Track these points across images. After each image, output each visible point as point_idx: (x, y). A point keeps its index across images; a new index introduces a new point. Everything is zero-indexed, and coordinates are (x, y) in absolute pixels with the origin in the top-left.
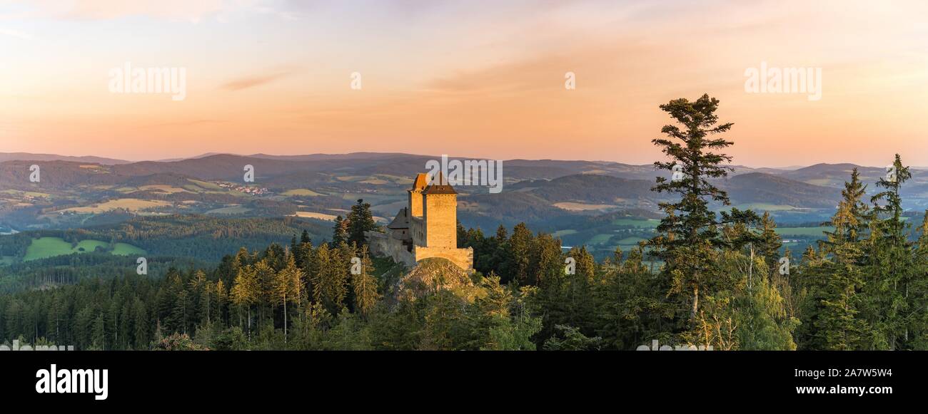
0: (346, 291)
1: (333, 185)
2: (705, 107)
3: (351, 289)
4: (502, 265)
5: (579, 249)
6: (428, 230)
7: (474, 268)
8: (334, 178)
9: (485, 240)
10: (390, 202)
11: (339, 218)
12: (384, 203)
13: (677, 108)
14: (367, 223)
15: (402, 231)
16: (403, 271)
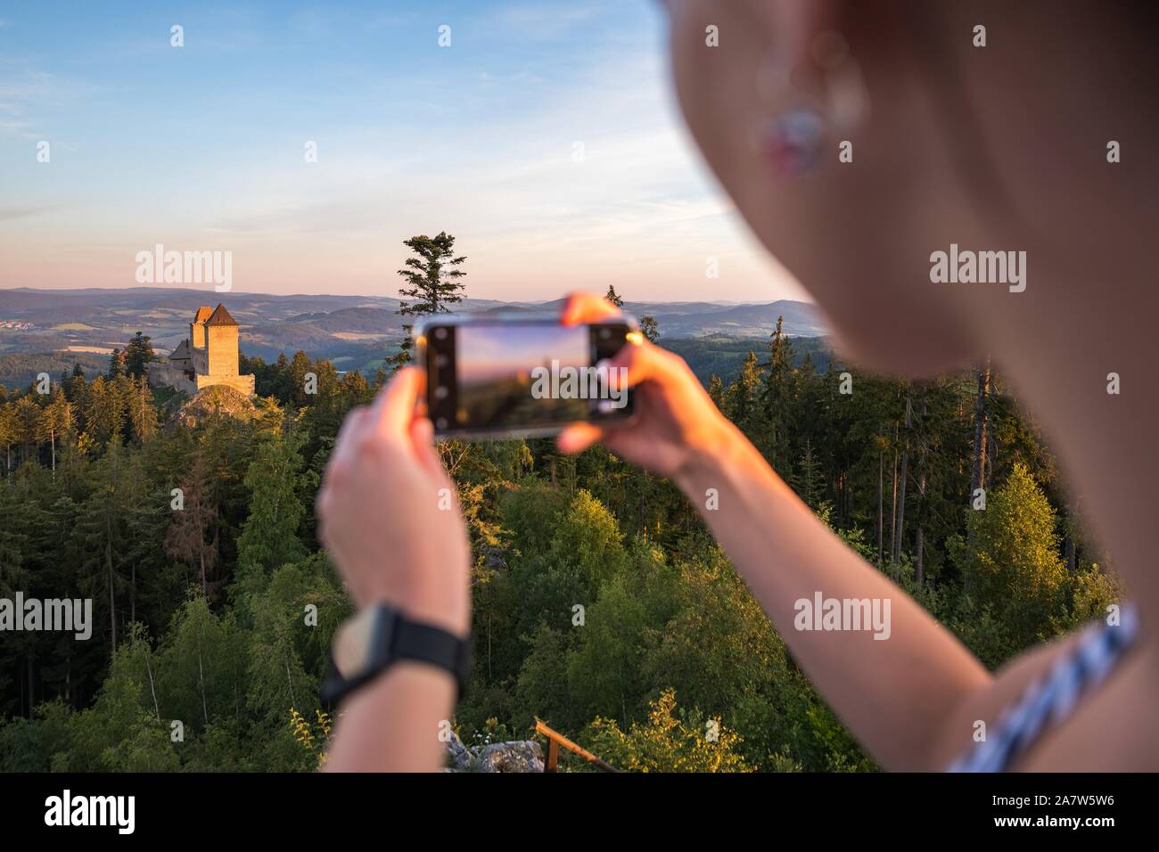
0: (123, 422)
1: (111, 319)
2: (443, 243)
3: (129, 420)
4: (283, 390)
5: (353, 372)
6: (210, 359)
7: (255, 392)
8: (112, 312)
9: (267, 367)
10: (173, 335)
11: (116, 351)
12: (167, 335)
13: (418, 244)
14: (147, 355)
15: (183, 361)
16: (185, 399)
